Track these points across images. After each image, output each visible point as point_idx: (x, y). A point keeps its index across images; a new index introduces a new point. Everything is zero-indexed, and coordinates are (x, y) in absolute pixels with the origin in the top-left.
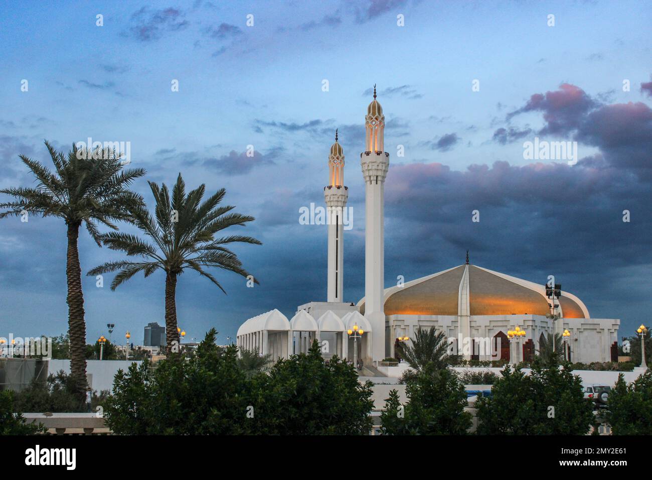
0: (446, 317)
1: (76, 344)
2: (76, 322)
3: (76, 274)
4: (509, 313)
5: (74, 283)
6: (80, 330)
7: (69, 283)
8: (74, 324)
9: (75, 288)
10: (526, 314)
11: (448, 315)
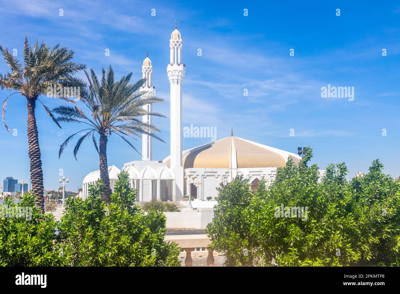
0: (222, 169)
1: (37, 186)
2: (37, 170)
3: (35, 135)
4: (261, 166)
5: (34, 142)
6: (39, 177)
7: (30, 141)
8: (35, 171)
9: (35, 146)
10: (272, 167)
11: (223, 168)
